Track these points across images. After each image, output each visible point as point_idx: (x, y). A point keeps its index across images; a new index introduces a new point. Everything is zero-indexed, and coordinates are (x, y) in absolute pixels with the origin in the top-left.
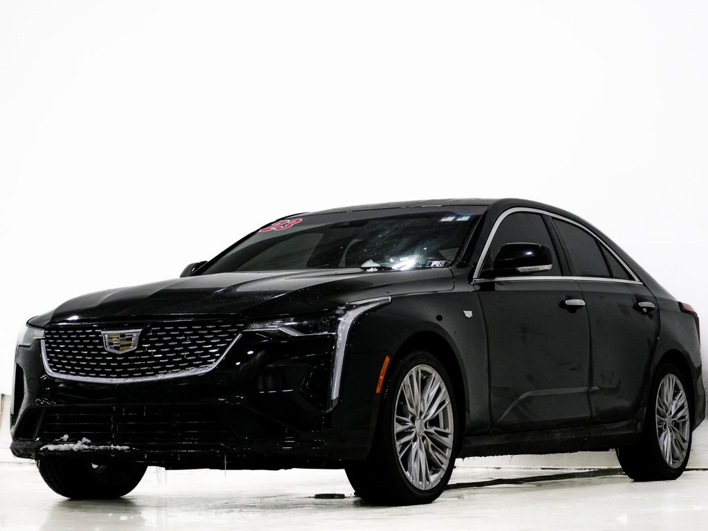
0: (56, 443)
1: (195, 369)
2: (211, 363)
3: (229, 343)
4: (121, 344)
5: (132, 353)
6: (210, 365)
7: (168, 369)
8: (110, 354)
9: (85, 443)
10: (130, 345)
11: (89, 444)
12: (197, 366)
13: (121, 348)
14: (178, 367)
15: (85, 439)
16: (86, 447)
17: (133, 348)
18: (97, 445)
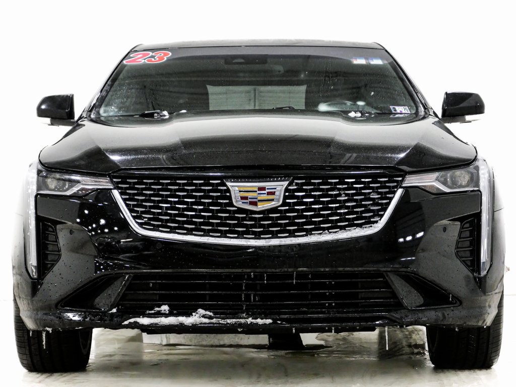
0: (150, 316)
1: (358, 230)
2: (377, 222)
3: (391, 199)
4: (260, 198)
5: (274, 210)
6: (375, 225)
7: (324, 229)
8: (241, 210)
9: (204, 316)
10: (272, 200)
11: (210, 318)
12: (360, 226)
13: (259, 203)
14: (335, 226)
15: (201, 311)
16: (207, 321)
17: (276, 204)
18: (223, 319)
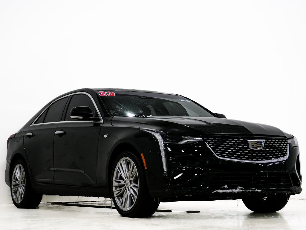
1: (283, 158)
3: (287, 148)
4: (257, 146)
5: (261, 150)
6: (286, 157)
7: (274, 158)
8: (252, 150)
10: (261, 147)
11: (242, 189)
13: (257, 148)
14: (277, 157)
15: (240, 187)
17: (261, 148)
18: (247, 190)
